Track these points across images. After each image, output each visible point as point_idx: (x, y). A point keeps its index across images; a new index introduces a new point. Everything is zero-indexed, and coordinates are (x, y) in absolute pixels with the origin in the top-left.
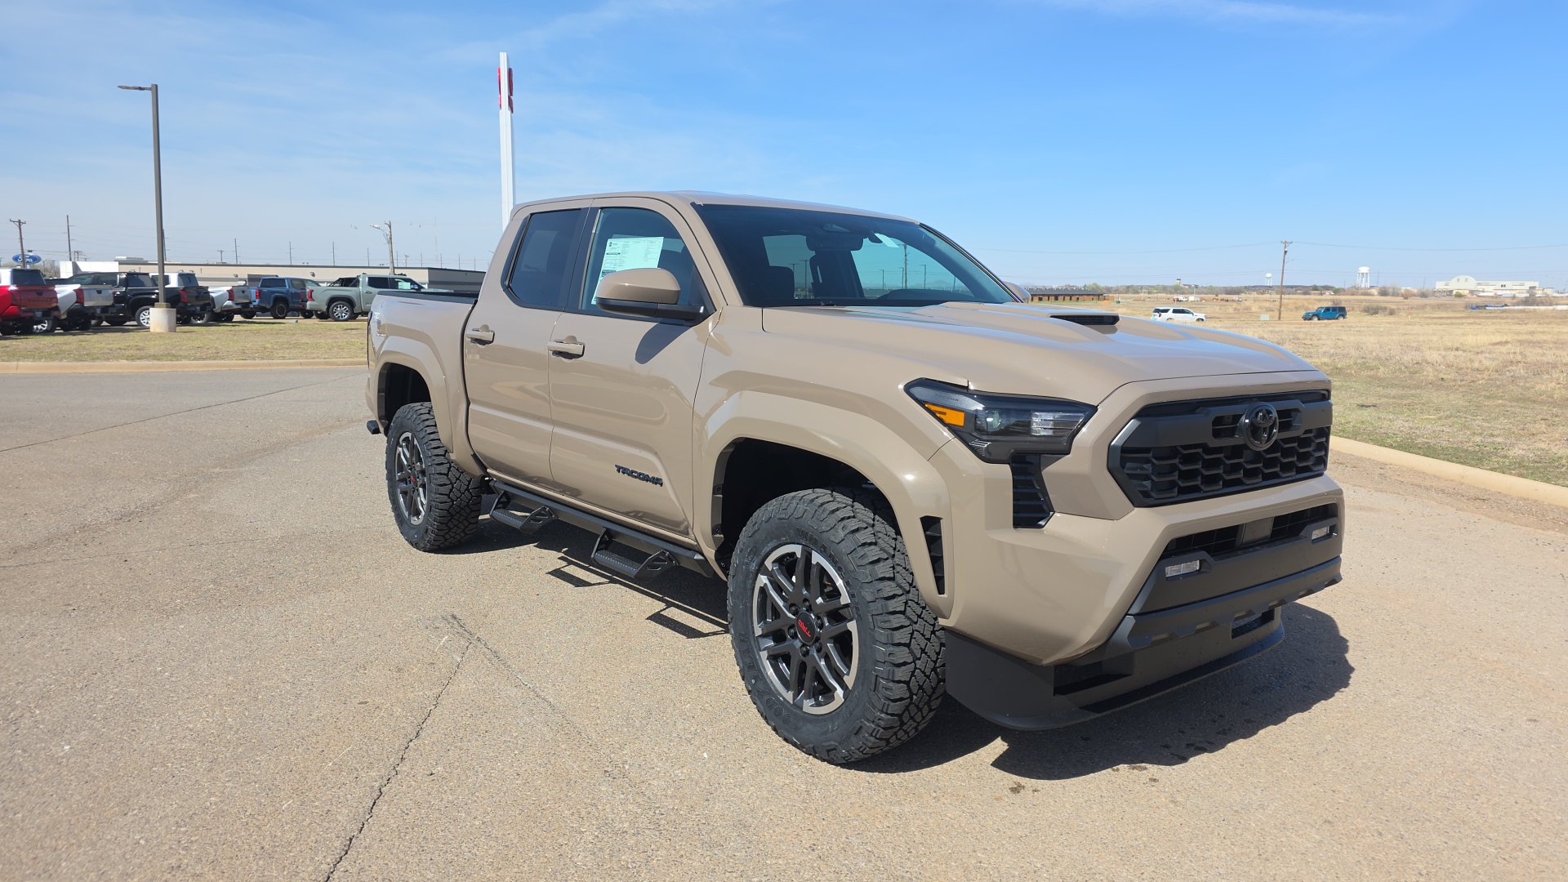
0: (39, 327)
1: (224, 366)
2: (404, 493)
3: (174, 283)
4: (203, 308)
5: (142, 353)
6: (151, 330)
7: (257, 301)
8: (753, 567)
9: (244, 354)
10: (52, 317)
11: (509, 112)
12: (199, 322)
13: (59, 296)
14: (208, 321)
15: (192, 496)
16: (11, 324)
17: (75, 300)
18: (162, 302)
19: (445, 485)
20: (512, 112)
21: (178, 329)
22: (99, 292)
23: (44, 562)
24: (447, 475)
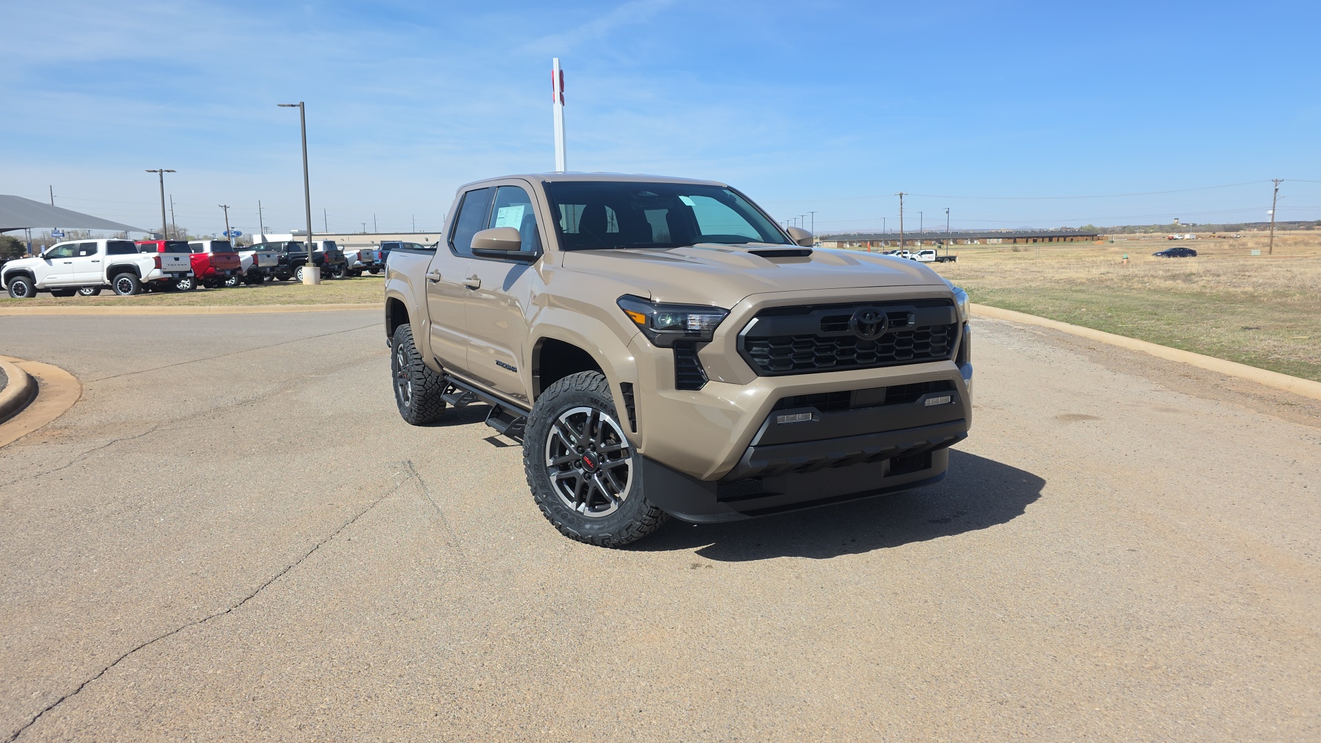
0: (230, 282)
1: (344, 308)
2: (402, 385)
3: (320, 249)
4: (340, 266)
5: (292, 299)
6: (304, 283)
7: (380, 260)
8: (550, 420)
9: (360, 299)
10: (237, 275)
11: (561, 105)
12: (338, 277)
13: (241, 260)
14: (344, 276)
15: (290, 391)
16: (210, 280)
17: (252, 262)
18: (310, 263)
19: (421, 379)
20: (564, 105)
21: (322, 282)
22: (269, 256)
23: (186, 427)
24: (422, 372)
